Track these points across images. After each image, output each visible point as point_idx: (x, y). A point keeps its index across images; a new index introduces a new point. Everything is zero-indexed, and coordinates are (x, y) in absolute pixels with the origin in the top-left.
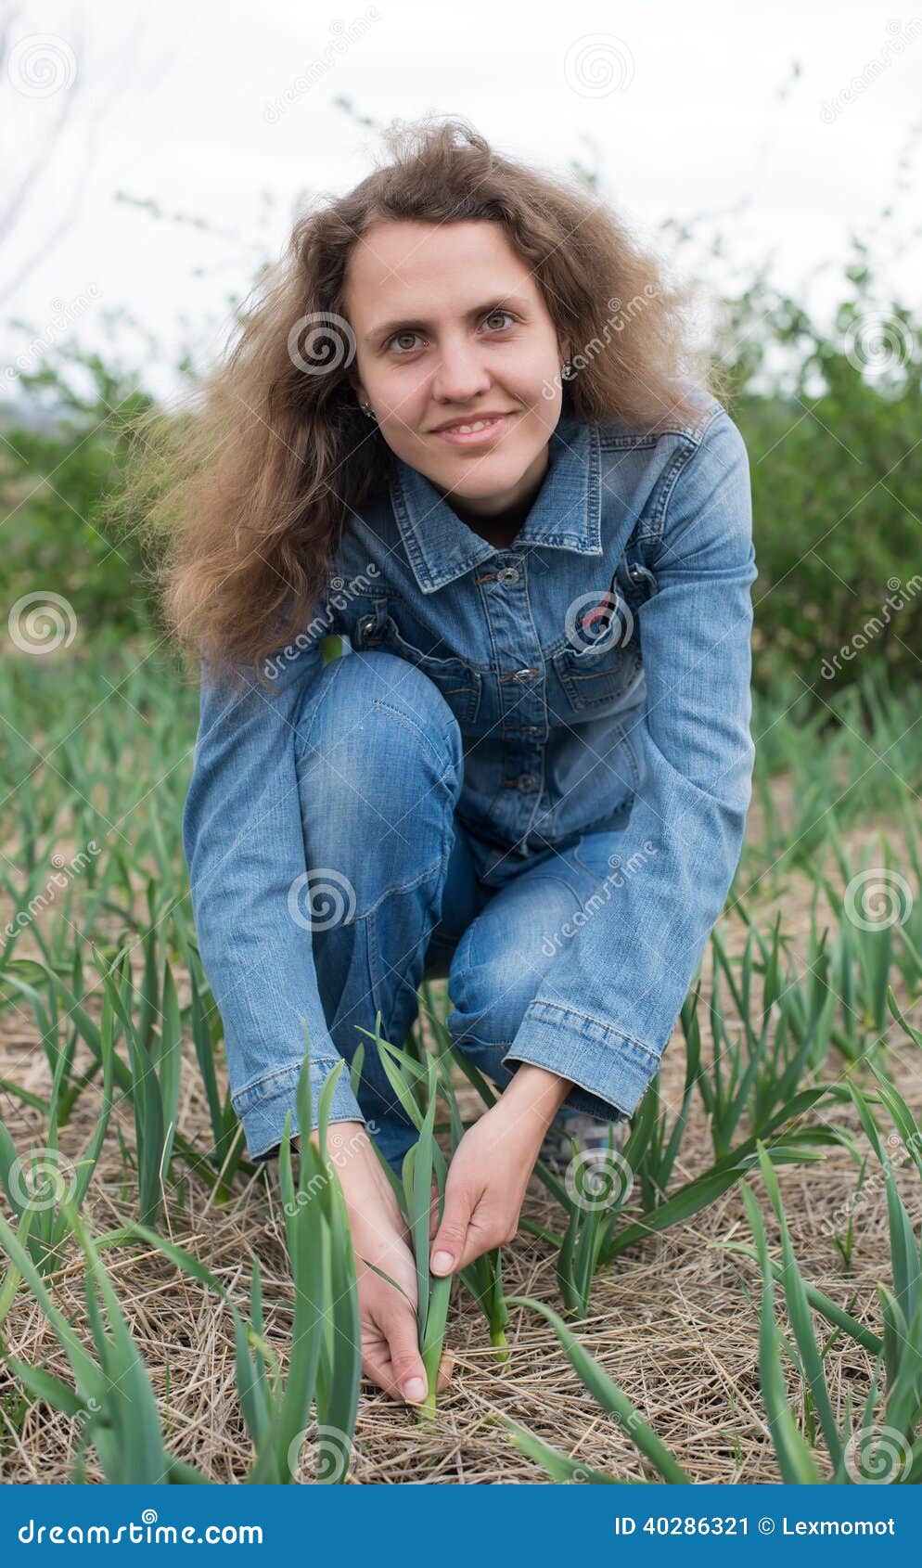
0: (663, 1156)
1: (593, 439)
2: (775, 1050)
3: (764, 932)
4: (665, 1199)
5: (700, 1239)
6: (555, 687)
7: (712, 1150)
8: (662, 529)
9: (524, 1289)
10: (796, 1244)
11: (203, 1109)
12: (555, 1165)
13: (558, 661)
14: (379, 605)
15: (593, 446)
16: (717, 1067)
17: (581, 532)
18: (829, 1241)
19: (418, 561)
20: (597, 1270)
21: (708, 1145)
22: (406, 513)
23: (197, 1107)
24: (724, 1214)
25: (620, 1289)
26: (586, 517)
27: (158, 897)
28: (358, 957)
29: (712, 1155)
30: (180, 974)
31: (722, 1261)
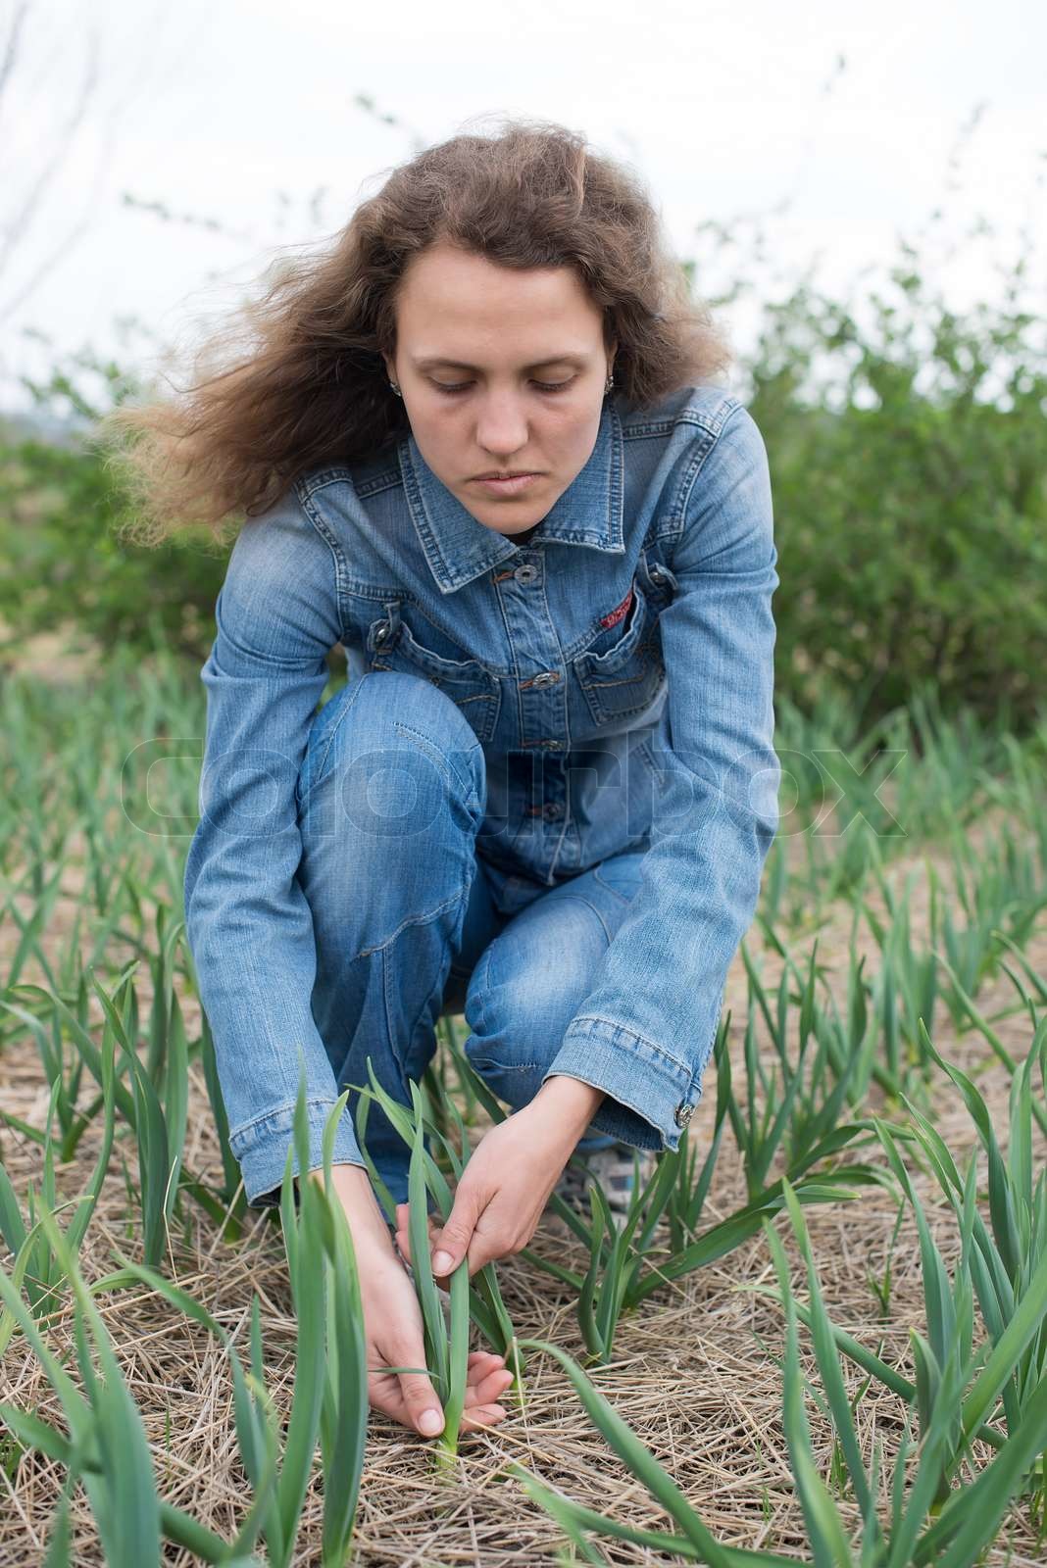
0: (692, 1197)
1: (615, 432)
2: (813, 1085)
3: (801, 965)
4: (694, 1240)
5: (731, 1282)
6: (576, 695)
7: (746, 1191)
8: (682, 526)
9: (546, 1333)
10: (832, 1288)
11: (214, 1145)
12: (579, 1205)
13: (580, 665)
14: (392, 608)
15: (615, 439)
16: (751, 1104)
17: (603, 528)
18: (866, 1285)
19: (436, 559)
20: (622, 1313)
21: (741, 1184)
22: (422, 509)
23: (208, 1143)
24: (756, 1256)
25: (645, 1334)
26: (607, 513)
27: (167, 924)
28: (373, 990)
29: (745, 1196)
30: (188, 1005)
31: (753, 1306)
